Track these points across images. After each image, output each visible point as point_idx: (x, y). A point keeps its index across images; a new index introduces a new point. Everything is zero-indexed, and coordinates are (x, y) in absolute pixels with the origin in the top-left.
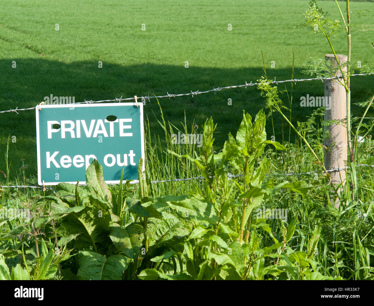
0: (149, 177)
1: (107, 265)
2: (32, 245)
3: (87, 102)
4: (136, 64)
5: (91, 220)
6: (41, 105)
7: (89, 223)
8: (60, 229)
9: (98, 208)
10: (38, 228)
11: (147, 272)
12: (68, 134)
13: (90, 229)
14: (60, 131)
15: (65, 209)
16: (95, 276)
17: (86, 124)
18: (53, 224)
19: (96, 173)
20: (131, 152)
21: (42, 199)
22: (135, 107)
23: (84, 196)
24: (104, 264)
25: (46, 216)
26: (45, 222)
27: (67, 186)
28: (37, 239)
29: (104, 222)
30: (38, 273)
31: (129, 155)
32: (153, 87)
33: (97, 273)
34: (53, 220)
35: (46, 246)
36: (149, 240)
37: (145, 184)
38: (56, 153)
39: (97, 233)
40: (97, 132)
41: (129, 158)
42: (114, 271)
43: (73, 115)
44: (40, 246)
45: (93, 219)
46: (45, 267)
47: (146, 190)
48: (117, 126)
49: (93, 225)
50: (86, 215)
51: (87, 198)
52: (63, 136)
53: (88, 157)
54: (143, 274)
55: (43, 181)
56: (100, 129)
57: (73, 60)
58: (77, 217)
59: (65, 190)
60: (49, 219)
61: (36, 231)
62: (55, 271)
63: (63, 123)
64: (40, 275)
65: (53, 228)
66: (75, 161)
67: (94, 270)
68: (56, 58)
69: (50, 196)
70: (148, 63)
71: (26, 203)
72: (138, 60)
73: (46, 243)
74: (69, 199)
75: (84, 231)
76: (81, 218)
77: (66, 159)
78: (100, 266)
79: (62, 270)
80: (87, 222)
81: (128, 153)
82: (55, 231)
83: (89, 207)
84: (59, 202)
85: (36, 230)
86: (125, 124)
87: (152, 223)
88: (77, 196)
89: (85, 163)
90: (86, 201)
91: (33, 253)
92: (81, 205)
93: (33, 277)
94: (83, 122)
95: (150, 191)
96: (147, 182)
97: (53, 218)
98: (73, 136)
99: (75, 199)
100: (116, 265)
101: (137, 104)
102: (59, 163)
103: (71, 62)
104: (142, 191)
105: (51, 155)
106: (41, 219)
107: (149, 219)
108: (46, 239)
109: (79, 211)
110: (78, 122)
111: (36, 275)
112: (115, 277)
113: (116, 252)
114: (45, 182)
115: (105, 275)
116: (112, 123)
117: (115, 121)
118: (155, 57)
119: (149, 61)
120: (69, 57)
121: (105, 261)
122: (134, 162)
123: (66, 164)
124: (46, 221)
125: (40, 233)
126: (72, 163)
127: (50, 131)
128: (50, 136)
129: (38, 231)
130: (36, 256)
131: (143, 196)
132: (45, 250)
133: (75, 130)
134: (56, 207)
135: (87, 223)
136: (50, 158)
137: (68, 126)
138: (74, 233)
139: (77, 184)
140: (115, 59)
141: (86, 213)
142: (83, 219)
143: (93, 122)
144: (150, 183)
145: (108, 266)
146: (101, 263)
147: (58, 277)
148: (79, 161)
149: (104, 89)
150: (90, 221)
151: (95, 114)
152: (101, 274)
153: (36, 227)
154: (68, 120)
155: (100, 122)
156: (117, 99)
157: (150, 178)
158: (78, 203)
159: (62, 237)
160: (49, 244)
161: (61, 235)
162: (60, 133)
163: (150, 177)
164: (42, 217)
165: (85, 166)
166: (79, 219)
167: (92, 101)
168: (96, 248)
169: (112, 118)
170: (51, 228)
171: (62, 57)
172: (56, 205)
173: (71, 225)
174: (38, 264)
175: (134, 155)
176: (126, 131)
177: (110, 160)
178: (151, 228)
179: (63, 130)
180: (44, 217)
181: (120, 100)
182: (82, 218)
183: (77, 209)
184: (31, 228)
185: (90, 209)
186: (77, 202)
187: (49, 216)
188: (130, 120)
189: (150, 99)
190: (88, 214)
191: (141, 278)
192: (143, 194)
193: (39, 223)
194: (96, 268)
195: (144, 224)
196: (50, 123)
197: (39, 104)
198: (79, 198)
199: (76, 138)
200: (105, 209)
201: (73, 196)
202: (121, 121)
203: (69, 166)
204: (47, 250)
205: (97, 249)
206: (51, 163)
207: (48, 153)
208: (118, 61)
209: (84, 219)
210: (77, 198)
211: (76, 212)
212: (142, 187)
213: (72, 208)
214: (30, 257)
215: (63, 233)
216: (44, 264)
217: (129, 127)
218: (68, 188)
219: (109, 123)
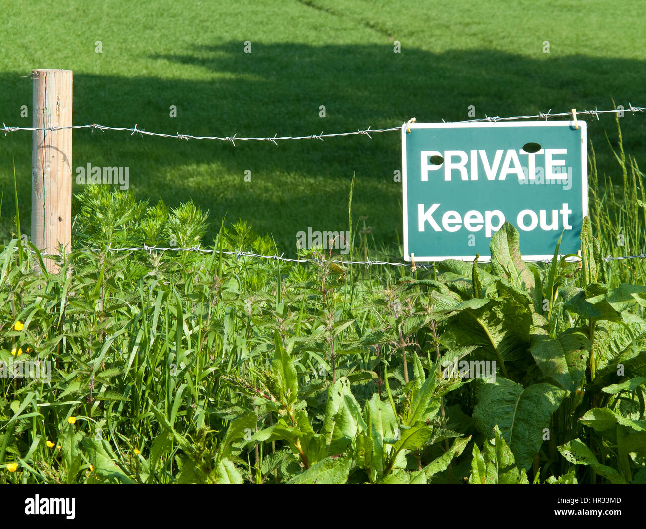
0: (599, 250)
1: (524, 401)
2: (396, 363)
3: (489, 119)
4: (556, 55)
5: (499, 322)
6: (411, 122)
7: (494, 327)
8: (447, 337)
9: (512, 301)
10: (407, 333)
11: (595, 414)
12: (456, 173)
13: (496, 338)
14: (443, 169)
15: (454, 303)
16: (503, 419)
17: (488, 157)
18: (433, 327)
19: (509, 244)
20: (565, 206)
21: (415, 284)
22: (572, 128)
23: (486, 280)
24: (519, 398)
25: (422, 313)
26: (419, 325)
27: (458, 265)
28: (406, 352)
29: (521, 326)
30: (410, 412)
31: (561, 212)
33: (507, 413)
34: (434, 320)
35: (421, 364)
36: (597, 358)
37: (593, 261)
38: (435, 207)
39: (509, 344)
40: (506, 171)
41: (560, 217)
42: (536, 411)
43: (466, 142)
44: (411, 365)
45: (502, 321)
46: (423, 401)
47: (594, 272)
48: (540, 162)
49: (501, 331)
50: (489, 314)
51: (493, 285)
52: (448, 177)
53: (489, 214)
54: (589, 417)
55: (413, 254)
56: (512, 165)
57: (447, 48)
58: (475, 316)
59: (454, 272)
60: (427, 320)
61: (404, 340)
62: (436, 408)
63: (448, 155)
64: (413, 415)
65: (433, 335)
66: (468, 220)
67: (502, 409)
68: (417, 44)
69: (427, 281)
70: (578, 55)
71: (389, 291)
72: (559, 49)
73: (422, 361)
74: (460, 285)
75: (487, 341)
76: (481, 318)
77: (452, 217)
78: (513, 401)
79: (447, 408)
80: (491, 326)
81: (560, 208)
82: (437, 339)
83: (496, 300)
84: (442, 290)
85: (404, 336)
86: (555, 157)
87: (603, 329)
88: (474, 280)
89: (484, 224)
90: (492, 290)
91: (399, 377)
92: (481, 295)
93: (402, 418)
94: (483, 153)
95: (601, 274)
96: (595, 259)
97: (434, 318)
98: (464, 178)
99: (470, 286)
100: (539, 401)
101: (576, 123)
102: (440, 223)
103: (443, 51)
104: (587, 274)
105: (426, 209)
106: (414, 319)
107: (598, 322)
108: (422, 354)
109: (479, 306)
110: (474, 153)
111: (407, 415)
112: (537, 421)
113: (540, 378)
114: (415, 256)
115: (520, 417)
116: (532, 156)
117: (538, 153)
118: (588, 43)
119: (578, 50)
120: (440, 43)
121: (522, 393)
122: (570, 224)
123: (452, 225)
124: (422, 322)
125: (411, 342)
126: (462, 224)
127: (426, 168)
128: (425, 178)
129: (408, 339)
130: (403, 383)
131: (588, 283)
132: (419, 372)
133: (468, 166)
134: (439, 298)
135: (491, 328)
136: (425, 215)
137: (456, 160)
138: (467, 345)
139: (476, 259)
140: (519, 47)
141: (490, 310)
142: (485, 320)
143: (499, 153)
144: (601, 261)
145: (527, 402)
146: (514, 397)
147: (441, 420)
148: (474, 221)
149: (501, 98)
150: (496, 324)
151: (503, 140)
152: (514, 416)
153: (405, 333)
154: (457, 149)
155: (512, 153)
156: (541, 115)
157: (601, 252)
158: (477, 293)
159: (447, 350)
160: (426, 362)
161: (447, 347)
162: (442, 171)
163: (601, 250)
164: (415, 316)
165: (483, 230)
166: (478, 320)
167: (498, 117)
168: (505, 371)
169: (532, 147)
170: (430, 334)
171: (427, 42)
172: (438, 295)
173: (463, 330)
174: (411, 396)
175: (570, 212)
177: (527, 220)
178: (601, 338)
179: (448, 166)
180: (420, 316)
181: (546, 116)
182: (484, 318)
183: (475, 304)
184: (397, 335)
185: (498, 303)
186: (474, 290)
187: (428, 314)
188: (564, 151)
189: (599, 115)
190: (494, 313)
191: (585, 423)
192: (588, 279)
193: (409, 325)
194: (505, 406)
195: (589, 331)
196: (425, 155)
197: (406, 122)
198: (479, 284)
199: (470, 182)
200: (523, 304)
201: (468, 281)
202: (547, 153)
203: (457, 228)
204: (424, 373)
205: (508, 372)
206: (427, 223)
207: (421, 207)
208: (524, 49)
209: (487, 321)
210: (475, 283)
211: (474, 309)
212: (587, 267)
213: (467, 301)
214: (395, 384)
215: (451, 344)
216: (420, 397)
217: (563, 163)
218: (459, 267)
219: (527, 156)
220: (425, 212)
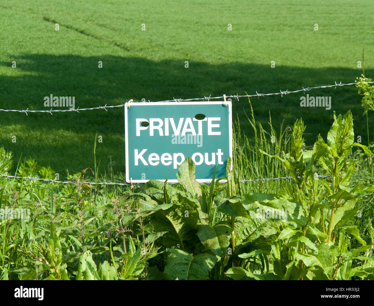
0: (237, 176)
1: (194, 264)
2: (119, 242)
3: (175, 100)
4: (225, 63)
5: (179, 217)
6: (130, 102)
7: (176, 220)
8: (148, 226)
9: (186, 206)
10: (125, 225)
11: (233, 270)
12: (156, 132)
13: (178, 227)
14: (149, 129)
15: (153, 207)
16: (181, 274)
17: (175, 122)
18: (141, 221)
19: (189, 170)
20: (219, 150)
21: (132, 196)
22: (223, 105)
23: (173, 193)
24: (191, 262)
25: (134, 213)
26: (132, 219)
28: (125, 236)
29: (192, 220)
30: (125, 270)
31: (217, 154)
32: (241, 86)
33: (184, 271)
34: (141, 217)
35: (133, 243)
36: (236, 238)
37: (233, 183)
38: (144, 151)
39: (185, 231)
40: (185, 130)
41: (217, 157)
42: (200, 269)
43: (162, 113)
44: (127, 243)
45: (181, 217)
46: (133, 264)
47: (234, 189)
48: (205, 125)
49: (180, 223)
50: (174, 213)
51: (175, 196)
52: (152, 134)
53: (176, 155)
54: (230, 272)
55: (131, 179)
56: (189, 127)
57: (162, 58)
58: (165, 214)
59: (155, 188)
60: (137, 216)
61: (124, 228)
62: (142, 268)
63: (152, 121)
64: (127, 272)
65: (141, 225)
66: (163, 159)
67: (181, 268)
68: (145, 56)
69: (138, 194)
70: (237, 62)
71: (114, 200)
72: (226, 59)
73: (134, 240)
74: (158, 196)
75: (172, 229)
76: (169, 215)
77: (154, 157)
78: (187, 264)
79: (149, 268)
80: (175, 220)
81: (216, 151)
82: (143, 228)
83: (177, 204)
84: (147, 199)
85: (124, 226)
86: (214, 122)
87: (240, 221)
88: (165, 193)
89: (173, 161)
90: (175, 199)
91: (121, 250)
92: (169, 202)
93: (120, 274)
94: (172, 120)
95: (238, 190)
96: (235, 181)
97: (141, 215)
98: (161, 134)
99: (163, 197)
100: (202, 264)
101: (225, 103)
102: (147, 160)
103: (159, 61)
104: (230, 190)
105: (139, 153)
106: (129, 216)
107: (236, 218)
108: (134, 236)
109: (167, 208)
110: (166, 120)
111: (123, 272)
112: (201, 275)
113: (203, 250)
114: (133, 179)
115: (191, 273)
116: (200, 122)
117: (204, 120)
118: (243, 56)
119: (237, 60)
120: (158, 55)
121: (192, 259)
122: (222, 161)
123: (154, 162)
124: (134, 218)
125: (127, 229)
126: (160, 161)
127: (139, 129)
128: (138, 134)
129: (126, 228)
130: (123, 253)
131: (231, 196)
132: (132, 247)
133: (163, 128)
134: (144, 204)
135: (175, 221)
136: (138, 156)
137: (156, 124)
138: (160, 231)
139: (166, 181)
140: (203, 58)
141: (174, 211)
142: (171, 216)
143: (181, 120)
144: (238, 182)
145: (195, 264)
146: (188, 261)
147: (145, 275)
148: (167, 159)
149: (192, 87)
150: (178, 219)
151: (184, 112)
152: (188, 272)
153: (124, 224)
154: (156, 118)
155: (189, 120)
156: (206, 98)
157: (238, 177)
158: (167, 201)
159: (149, 234)
160: (136, 241)
161: (149, 232)
162: (148, 131)
163: (238, 176)
164: (130, 214)
165: (172, 164)
166: (167, 216)
167: (180, 99)
168: (183, 246)
169: (200, 117)
170: (139, 225)
171: (150, 55)
172: (144, 202)
173: (159, 222)
174: (126, 261)
175: (222, 154)
176: (214, 130)
177: (198, 159)
178: (238, 227)
179: (152, 127)
180: (132, 214)
181: (208, 98)
182: (170, 215)
183: (165, 207)
184: (119, 225)
185: (178, 207)
186: (165, 199)
187: (137, 213)
188: (219, 119)
189: (239, 98)
190: (176, 212)
191: (228, 276)
192: (230, 193)
193: (126, 220)
194: (182, 266)
195: (231, 223)
196: (139, 121)
197: (128, 102)
198: (168, 196)
199: (164, 136)
200: (193, 207)
201: (162, 194)
202: (209, 120)
203: (157, 163)
204: (135, 248)
205: (185, 247)
206: (139, 160)
207: (136, 151)
208: (206, 59)
209: (172, 217)
210: (166, 195)
211: (164, 209)
212: (230, 186)
213: (160, 205)
214: (117, 254)
215: (151, 230)
216: (131, 262)
217: (218, 126)
219: (198, 121)
220: (138, 154)
